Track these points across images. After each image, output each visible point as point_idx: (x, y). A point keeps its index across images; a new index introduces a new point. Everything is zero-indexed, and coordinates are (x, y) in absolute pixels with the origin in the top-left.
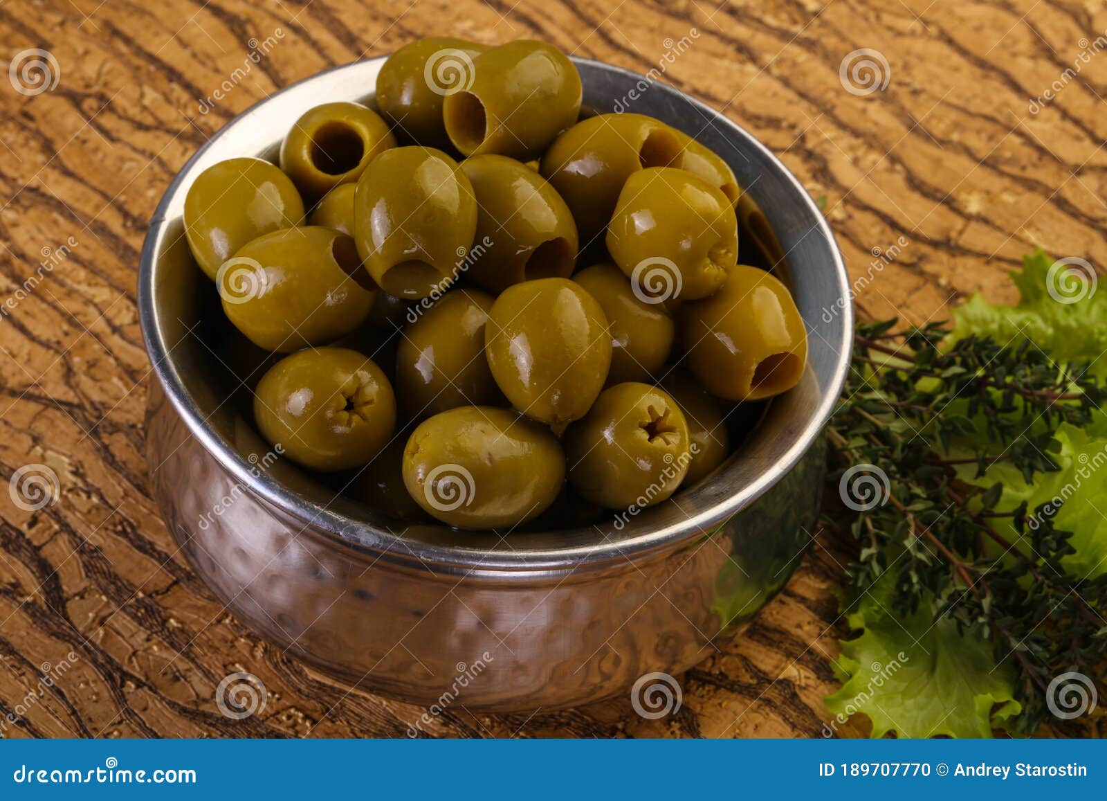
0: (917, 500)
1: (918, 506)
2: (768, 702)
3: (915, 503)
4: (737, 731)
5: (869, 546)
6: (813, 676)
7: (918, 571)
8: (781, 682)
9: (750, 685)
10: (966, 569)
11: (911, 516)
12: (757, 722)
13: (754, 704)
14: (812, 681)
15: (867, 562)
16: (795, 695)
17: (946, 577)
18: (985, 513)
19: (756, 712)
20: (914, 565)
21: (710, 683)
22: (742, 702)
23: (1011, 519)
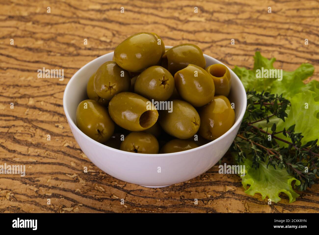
0: (250, 135)
1: (251, 137)
2: (228, 197)
3: (250, 136)
4: (226, 207)
5: (240, 151)
6: (234, 187)
7: (258, 155)
8: (228, 192)
9: (221, 196)
10: (271, 150)
11: (250, 140)
12: (229, 203)
13: (225, 199)
14: (235, 188)
15: (241, 156)
16: (234, 193)
17: (266, 154)
18: (274, 133)
19: (227, 201)
20: (256, 153)
21: (210, 200)
22: (222, 200)
23: (282, 133)
